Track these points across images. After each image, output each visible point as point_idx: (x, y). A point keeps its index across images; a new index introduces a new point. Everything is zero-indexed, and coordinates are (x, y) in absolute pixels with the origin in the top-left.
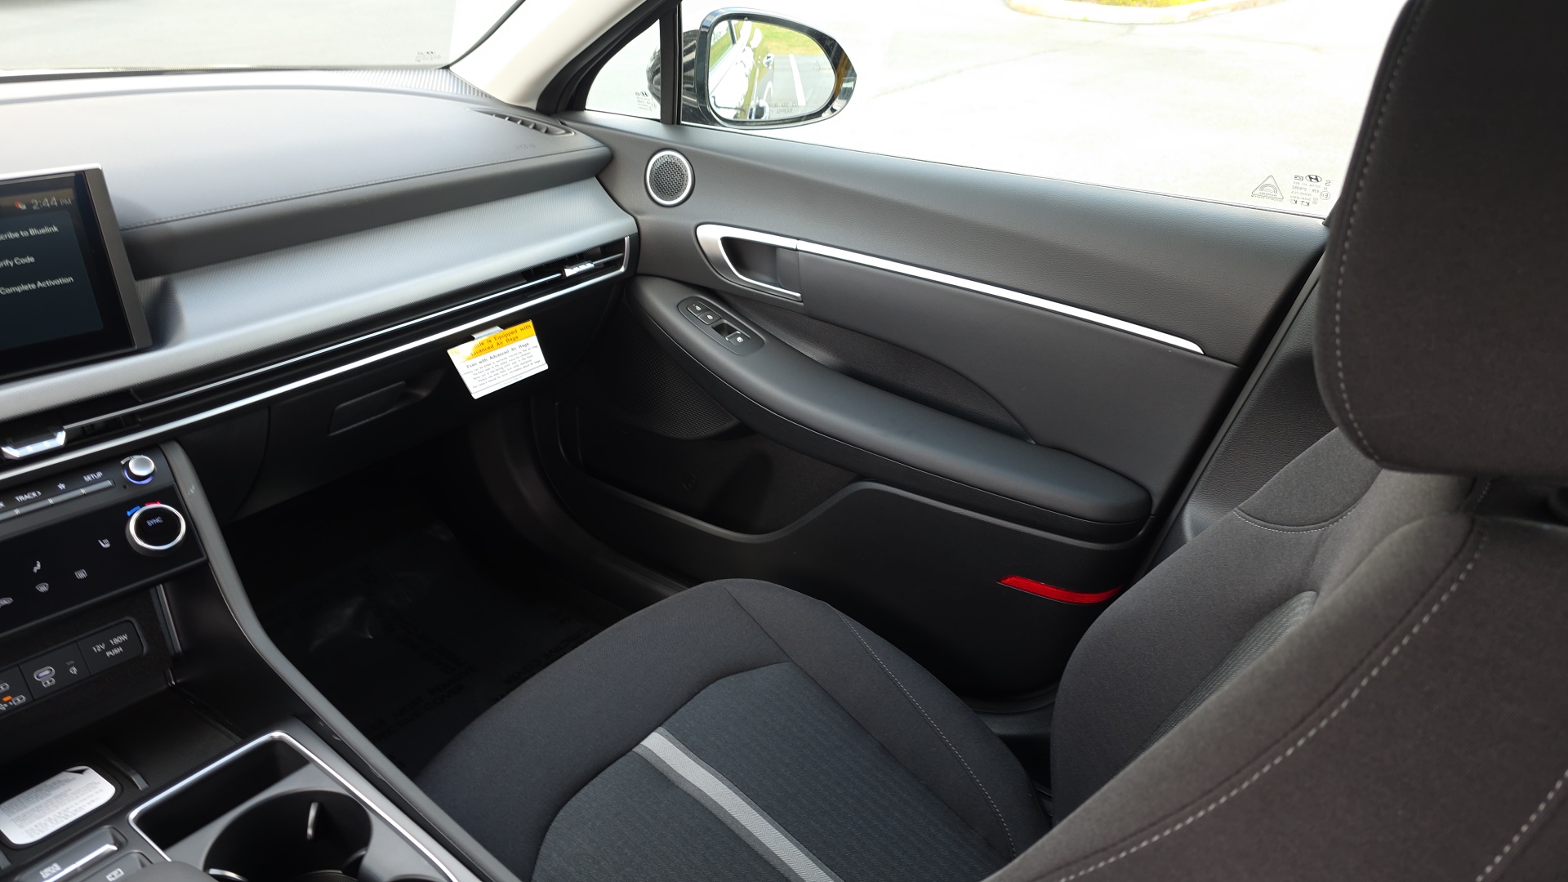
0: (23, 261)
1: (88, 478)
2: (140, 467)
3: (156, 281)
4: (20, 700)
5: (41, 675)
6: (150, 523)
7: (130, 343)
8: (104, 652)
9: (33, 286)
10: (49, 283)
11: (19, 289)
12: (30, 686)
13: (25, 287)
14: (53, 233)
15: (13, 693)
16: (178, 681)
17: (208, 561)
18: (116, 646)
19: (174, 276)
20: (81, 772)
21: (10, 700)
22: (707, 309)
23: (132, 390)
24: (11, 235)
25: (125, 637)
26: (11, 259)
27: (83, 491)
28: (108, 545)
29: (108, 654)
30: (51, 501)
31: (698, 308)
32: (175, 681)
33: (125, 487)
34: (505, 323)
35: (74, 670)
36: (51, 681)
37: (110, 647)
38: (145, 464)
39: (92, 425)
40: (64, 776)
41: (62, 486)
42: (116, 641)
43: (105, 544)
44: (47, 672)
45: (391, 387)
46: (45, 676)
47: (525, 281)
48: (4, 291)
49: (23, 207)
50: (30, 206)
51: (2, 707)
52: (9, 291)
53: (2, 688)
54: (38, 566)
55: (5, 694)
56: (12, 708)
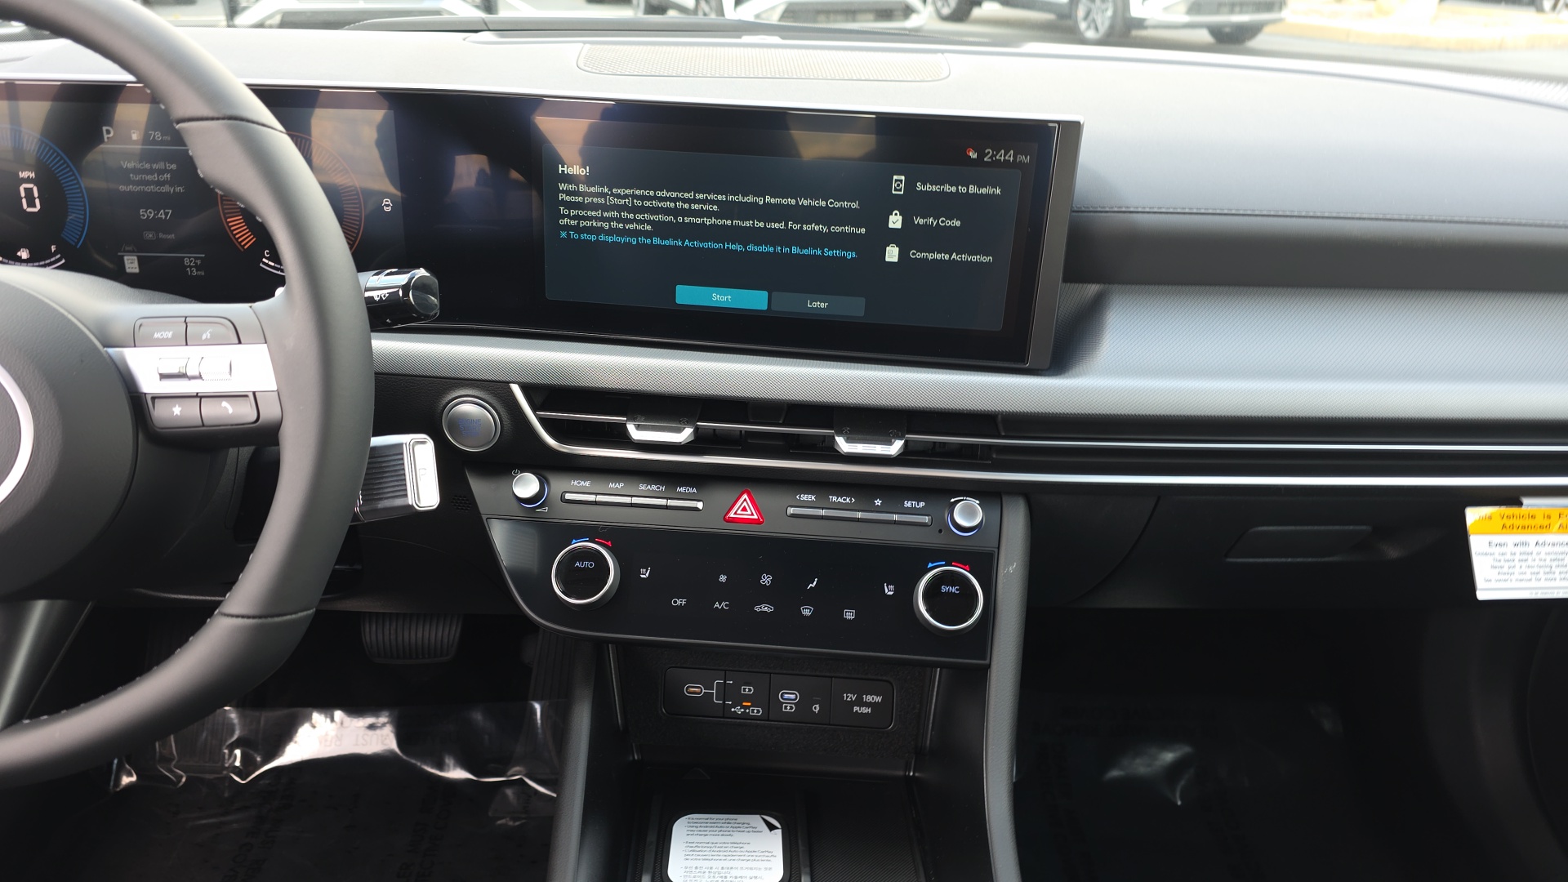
0: (949, 223)
1: (908, 504)
2: (967, 514)
3: (1093, 289)
4: (756, 711)
5: (786, 696)
6: (944, 589)
7: (1023, 360)
8: (852, 704)
9: (947, 257)
10: (966, 258)
11: (931, 256)
12: (769, 701)
13: (938, 256)
14: (994, 195)
15: (754, 700)
16: (917, 774)
17: (989, 666)
18: (867, 704)
19: (1116, 287)
20: (771, 827)
21: (748, 707)
23: (1000, 417)
24: (948, 188)
25: (879, 699)
26: (936, 218)
27: (896, 517)
28: (891, 593)
29: (855, 709)
30: (859, 515)
32: (914, 774)
33: (940, 531)
35: (816, 708)
36: (791, 708)
37: (860, 702)
38: (969, 513)
39: (944, 444)
40: (756, 820)
41: (878, 502)
42: (869, 698)
43: (889, 591)
44: (793, 696)
45: (1346, 528)
46: (789, 699)
48: (913, 254)
49: (973, 155)
50: (981, 155)
51: (739, 710)
52: (919, 255)
53: (747, 690)
54: (815, 583)
55: (747, 698)
56: (745, 716)
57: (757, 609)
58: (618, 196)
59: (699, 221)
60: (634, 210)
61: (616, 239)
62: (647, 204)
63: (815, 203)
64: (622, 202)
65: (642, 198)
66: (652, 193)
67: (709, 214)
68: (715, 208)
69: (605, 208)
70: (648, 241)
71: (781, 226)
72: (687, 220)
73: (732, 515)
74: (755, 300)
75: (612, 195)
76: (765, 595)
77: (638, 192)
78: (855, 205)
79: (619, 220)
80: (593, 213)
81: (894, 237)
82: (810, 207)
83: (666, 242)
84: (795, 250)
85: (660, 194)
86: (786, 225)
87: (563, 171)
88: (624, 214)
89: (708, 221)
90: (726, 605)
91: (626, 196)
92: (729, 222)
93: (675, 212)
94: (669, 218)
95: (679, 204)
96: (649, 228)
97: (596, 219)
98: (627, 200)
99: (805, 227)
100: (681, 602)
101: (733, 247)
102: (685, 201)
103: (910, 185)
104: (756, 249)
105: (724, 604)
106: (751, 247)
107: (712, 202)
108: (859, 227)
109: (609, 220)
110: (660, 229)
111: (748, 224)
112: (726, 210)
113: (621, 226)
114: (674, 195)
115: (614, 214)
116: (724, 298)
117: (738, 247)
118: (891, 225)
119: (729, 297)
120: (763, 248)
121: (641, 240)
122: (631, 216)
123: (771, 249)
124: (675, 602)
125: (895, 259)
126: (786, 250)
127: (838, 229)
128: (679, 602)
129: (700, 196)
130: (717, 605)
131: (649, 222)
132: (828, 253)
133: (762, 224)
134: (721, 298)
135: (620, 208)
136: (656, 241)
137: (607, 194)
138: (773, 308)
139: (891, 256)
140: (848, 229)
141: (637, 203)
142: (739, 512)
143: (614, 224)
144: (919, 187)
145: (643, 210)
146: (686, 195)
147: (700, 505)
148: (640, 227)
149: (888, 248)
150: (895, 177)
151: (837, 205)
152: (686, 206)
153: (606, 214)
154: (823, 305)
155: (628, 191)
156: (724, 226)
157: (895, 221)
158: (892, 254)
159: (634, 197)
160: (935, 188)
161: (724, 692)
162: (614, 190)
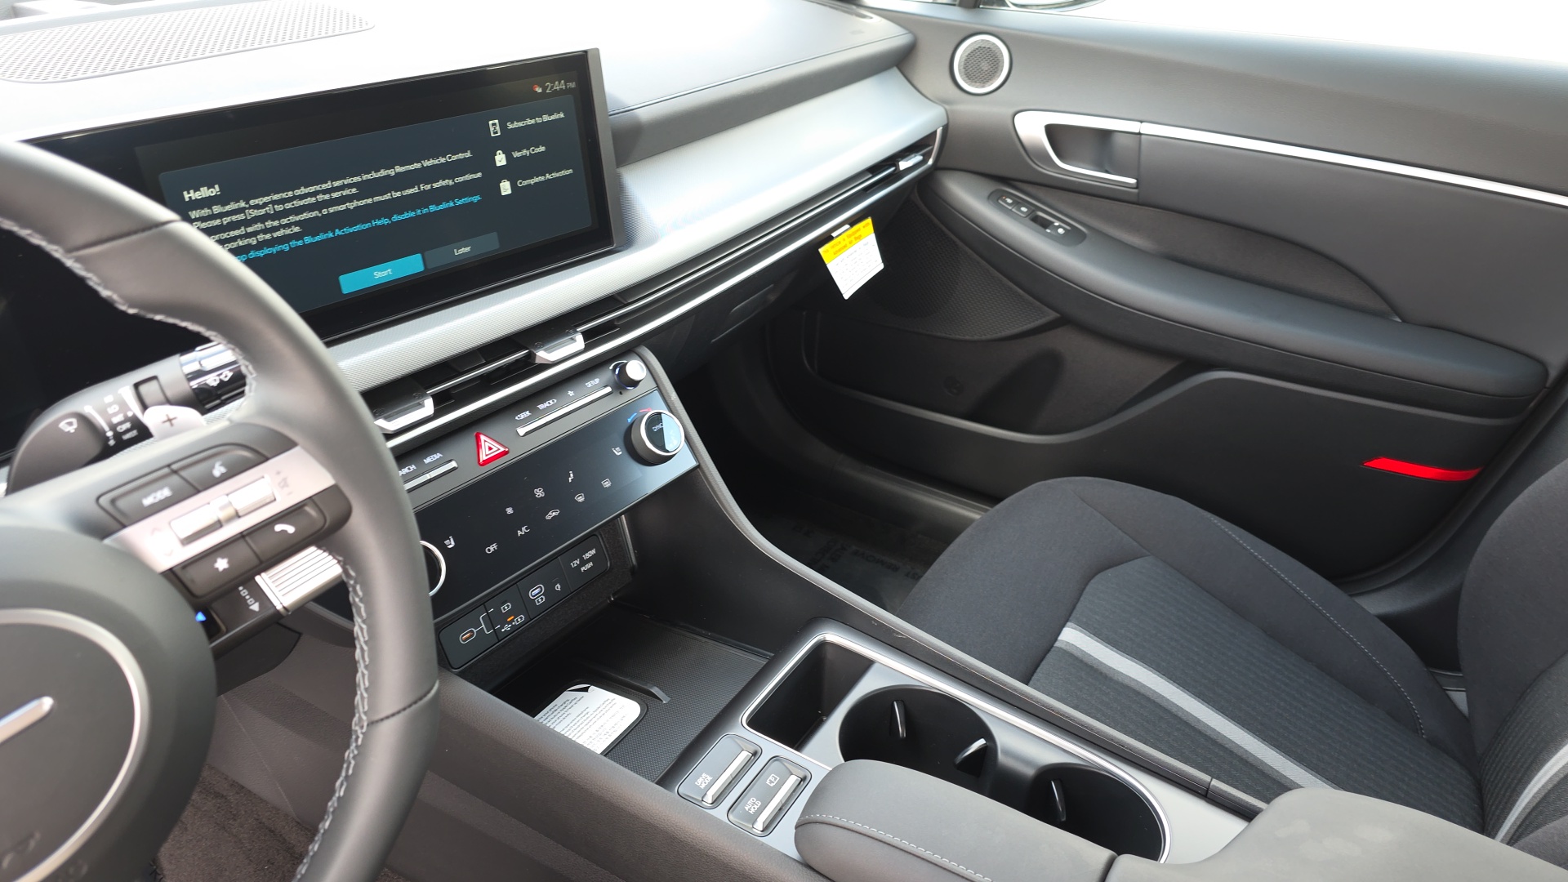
0: (537, 150)
1: (589, 384)
4: (520, 619)
5: (534, 593)
7: (612, 240)
8: (579, 566)
9: (543, 178)
10: (556, 175)
11: (532, 181)
12: (524, 605)
13: (536, 180)
14: (560, 120)
15: (514, 612)
16: (616, 597)
17: (698, 466)
18: (588, 561)
20: (586, 690)
21: (513, 620)
22: (1018, 203)
24: (530, 122)
25: (593, 552)
26: (528, 148)
27: (589, 398)
28: (620, 453)
29: (583, 569)
30: (565, 410)
31: (1009, 201)
33: (621, 393)
34: (853, 221)
35: (558, 588)
36: (542, 599)
37: (584, 563)
40: (567, 695)
41: (571, 393)
42: (587, 555)
43: (618, 452)
44: (539, 590)
45: (765, 289)
46: (536, 593)
47: (870, 175)
48: (521, 183)
49: (539, 90)
50: (545, 89)
51: (507, 628)
52: (525, 183)
53: (506, 608)
54: (572, 475)
55: (509, 614)
56: (514, 628)
57: (548, 517)
58: (257, 207)
59: (342, 207)
60: (277, 216)
61: (266, 251)
62: (289, 206)
63: (436, 162)
64: (262, 212)
65: (282, 201)
66: (290, 194)
67: (350, 198)
68: (354, 190)
69: (247, 223)
70: (300, 243)
71: (415, 190)
72: (331, 210)
73: (483, 457)
74: (411, 265)
75: (251, 207)
76: (546, 503)
77: (276, 197)
78: (468, 154)
79: (265, 231)
80: (236, 233)
81: (503, 173)
82: (433, 166)
83: (317, 238)
84: (433, 208)
85: (298, 192)
86: (419, 188)
87: (190, 198)
88: (269, 224)
89: (351, 205)
90: (527, 529)
91: (265, 205)
92: (369, 201)
93: (318, 206)
94: (315, 214)
95: (320, 197)
96: (296, 229)
97: (241, 237)
98: (267, 208)
99: (435, 185)
100: (493, 548)
101: (379, 223)
102: (324, 192)
103: (503, 127)
104: (400, 217)
105: (524, 529)
106: (396, 218)
107: (350, 186)
108: (475, 173)
109: (255, 234)
110: (308, 227)
111: (387, 197)
112: (365, 189)
113: (268, 236)
114: (312, 189)
115: (258, 226)
116: (385, 273)
117: (385, 221)
118: (498, 164)
119: (389, 270)
120: (406, 216)
121: (293, 243)
122: (276, 223)
123: (412, 214)
124: (489, 550)
125: (509, 192)
126: (425, 211)
127: (461, 179)
128: (492, 549)
129: (337, 184)
130: (519, 533)
131: (296, 224)
132: (459, 202)
133: (398, 194)
134: (382, 274)
135: (262, 219)
136: (308, 240)
137: (245, 208)
138: (429, 267)
139: (505, 190)
140: (468, 177)
141: (279, 208)
142: (488, 452)
143: (261, 237)
144: (510, 126)
145: (286, 213)
146: (324, 186)
147: (453, 464)
148: (288, 232)
149: (501, 184)
150: (491, 122)
151: (455, 158)
152: (327, 197)
153: (250, 230)
154: (467, 249)
155: (266, 199)
156: (367, 205)
157: (501, 159)
158: (506, 188)
159: (274, 203)
160: (520, 124)
161: (490, 622)
162: (252, 202)
